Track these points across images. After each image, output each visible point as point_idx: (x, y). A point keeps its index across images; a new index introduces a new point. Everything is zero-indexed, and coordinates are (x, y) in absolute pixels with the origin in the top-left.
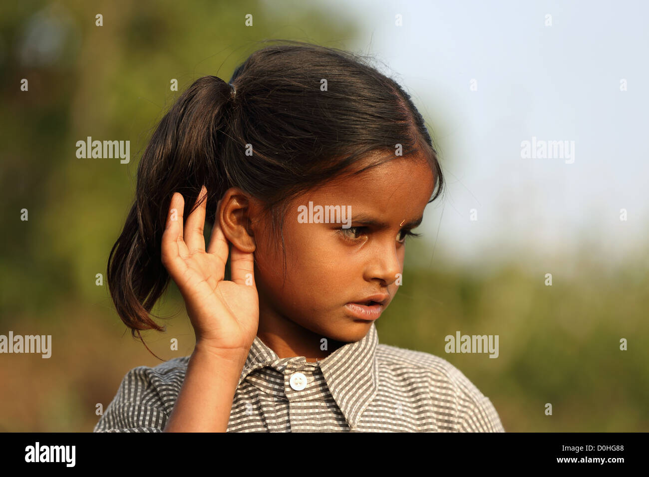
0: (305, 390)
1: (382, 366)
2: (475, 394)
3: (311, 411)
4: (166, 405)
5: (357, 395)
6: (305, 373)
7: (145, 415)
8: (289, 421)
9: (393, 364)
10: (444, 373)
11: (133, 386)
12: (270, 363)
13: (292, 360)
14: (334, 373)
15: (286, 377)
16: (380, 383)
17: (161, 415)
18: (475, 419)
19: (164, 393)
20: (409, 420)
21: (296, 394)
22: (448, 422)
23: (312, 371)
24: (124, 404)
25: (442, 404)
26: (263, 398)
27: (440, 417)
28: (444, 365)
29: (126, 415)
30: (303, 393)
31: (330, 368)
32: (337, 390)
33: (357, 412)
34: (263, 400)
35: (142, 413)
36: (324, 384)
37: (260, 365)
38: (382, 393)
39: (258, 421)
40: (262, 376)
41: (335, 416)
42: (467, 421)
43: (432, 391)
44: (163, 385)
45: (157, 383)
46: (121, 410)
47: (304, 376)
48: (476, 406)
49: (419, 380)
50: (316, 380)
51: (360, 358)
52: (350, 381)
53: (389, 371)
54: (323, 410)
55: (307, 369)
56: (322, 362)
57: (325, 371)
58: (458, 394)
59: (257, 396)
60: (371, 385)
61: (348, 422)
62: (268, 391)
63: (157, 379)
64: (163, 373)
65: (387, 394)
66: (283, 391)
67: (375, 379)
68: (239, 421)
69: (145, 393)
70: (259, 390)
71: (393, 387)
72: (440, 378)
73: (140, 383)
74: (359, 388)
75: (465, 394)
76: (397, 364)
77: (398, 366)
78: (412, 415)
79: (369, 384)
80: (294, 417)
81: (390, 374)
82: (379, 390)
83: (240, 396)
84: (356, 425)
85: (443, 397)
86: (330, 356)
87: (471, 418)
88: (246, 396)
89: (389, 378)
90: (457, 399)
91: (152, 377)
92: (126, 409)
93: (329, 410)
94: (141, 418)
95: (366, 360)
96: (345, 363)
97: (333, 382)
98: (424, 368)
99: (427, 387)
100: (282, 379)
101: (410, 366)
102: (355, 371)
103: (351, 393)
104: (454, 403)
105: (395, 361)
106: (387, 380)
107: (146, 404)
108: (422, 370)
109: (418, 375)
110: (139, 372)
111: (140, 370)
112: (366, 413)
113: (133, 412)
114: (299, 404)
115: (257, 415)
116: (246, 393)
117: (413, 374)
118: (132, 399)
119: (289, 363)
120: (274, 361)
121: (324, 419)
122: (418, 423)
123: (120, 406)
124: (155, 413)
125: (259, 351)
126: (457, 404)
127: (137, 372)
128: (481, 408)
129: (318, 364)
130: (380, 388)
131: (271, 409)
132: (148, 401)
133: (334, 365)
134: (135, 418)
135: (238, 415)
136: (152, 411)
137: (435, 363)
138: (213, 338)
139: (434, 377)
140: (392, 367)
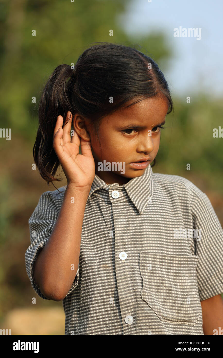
0: (119, 198)
1: (155, 183)
2: (199, 193)
3: (122, 207)
4: (58, 208)
5: (143, 198)
6: (118, 190)
7: (49, 214)
8: (112, 212)
9: (161, 182)
10: (183, 185)
11: (44, 201)
12: (103, 187)
13: (112, 185)
14: (131, 189)
15: (110, 193)
16: (154, 191)
17: (56, 213)
18: (198, 204)
19: (57, 203)
20: (168, 207)
21: (115, 200)
22: (186, 206)
23: (121, 189)
24: (40, 209)
25: (183, 198)
26: (101, 203)
27: (183, 204)
28: (184, 181)
29: (41, 214)
30: (118, 200)
31: (129, 188)
32: (133, 197)
33: (143, 206)
34: (101, 204)
35: (48, 213)
36: (127, 195)
37: (98, 188)
38: (155, 196)
39: (99, 213)
40: (100, 193)
41: (133, 208)
42: (195, 205)
43: (178, 193)
44: (56, 200)
45: (54, 199)
46: (39, 212)
47: (118, 192)
48: (199, 198)
49: (172, 189)
50: (123, 193)
51: (143, 182)
52: (139, 193)
53: (159, 185)
54: (127, 206)
55: (119, 189)
56: (125, 185)
57: (127, 189)
58: (190, 193)
59: (98, 202)
60: (150, 193)
61: (139, 211)
62: (103, 199)
63: (54, 197)
64: (57, 194)
65: (157, 196)
66: (109, 199)
67: (152, 190)
68: (91, 213)
69: (49, 203)
70: (99, 199)
71: (160, 193)
72: (182, 187)
73: (47, 199)
74: (144, 195)
75: (194, 193)
76: (162, 182)
77: (163, 183)
78: (169, 205)
79: (148, 193)
80: (115, 210)
81: (159, 187)
82: (154, 195)
83: (91, 202)
84: (142, 212)
85: (183, 196)
86: (129, 182)
87: (197, 204)
88: (94, 202)
89: (158, 189)
90: (190, 196)
91: (52, 197)
92: (41, 211)
93: (130, 206)
94: (47, 215)
95: (146, 182)
96: (136, 184)
97: (131, 194)
98: (175, 183)
99: (176, 192)
100: (108, 194)
101: (168, 182)
102: (142, 188)
103: (140, 198)
104: (189, 198)
105: (161, 181)
106: (158, 190)
107: (49, 209)
108: (174, 184)
109: (172, 186)
110: (47, 194)
111: (47, 193)
112: (148, 206)
113: (44, 212)
114: (117, 204)
115: (98, 210)
116: (93, 201)
117: (170, 186)
118: (43, 207)
119: (110, 187)
120: (104, 186)
121: (128, 210)
122: (172, 208)
123: (39, 210)
124: (53, 213)
125: (97, 182)
126: (190, 198)
127: (46, 194)
128: (201, 199)
129: (124, 186)
130: (154, 194)
131: (104, 207)
132: (50, 207)
133: (131, 186)
134: (45, 215)
135: (90, 211)
136: (52, 212)
137: (180, 180)
138: (75, 182)
139: (179, 187)
140: (160, 183)
